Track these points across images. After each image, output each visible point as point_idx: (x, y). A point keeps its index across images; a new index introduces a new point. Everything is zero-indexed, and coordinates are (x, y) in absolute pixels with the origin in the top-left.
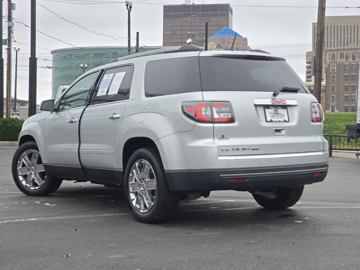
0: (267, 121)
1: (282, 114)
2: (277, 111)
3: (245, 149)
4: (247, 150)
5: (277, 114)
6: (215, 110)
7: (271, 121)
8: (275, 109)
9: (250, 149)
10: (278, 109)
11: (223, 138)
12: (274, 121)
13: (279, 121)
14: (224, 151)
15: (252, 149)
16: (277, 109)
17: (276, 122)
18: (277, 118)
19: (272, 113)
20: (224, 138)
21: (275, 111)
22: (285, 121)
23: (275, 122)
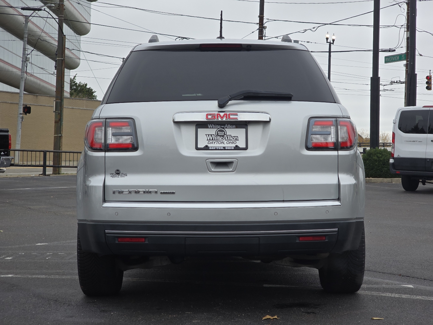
0: (197, 149)
1: (234, 137)
2: (223, 131)
3: (150, 192)
4: (153, 194)
5: (223, 136)
6: (110, 131)
7: (206, 148)
8: (219, 128)
9: (159, 193)
10: (226, 128)
11: (117, 174)
12: (213, 148)
13: (224, 147)
14: (117, 194)
15: (161, 193)
16: (223, 128)
17: (216, 149)
18: (220, 143)
19: (211, 135)
20: (119, 174)
21: (219, 131)
22: (237, 148)
23: (214, 150)
